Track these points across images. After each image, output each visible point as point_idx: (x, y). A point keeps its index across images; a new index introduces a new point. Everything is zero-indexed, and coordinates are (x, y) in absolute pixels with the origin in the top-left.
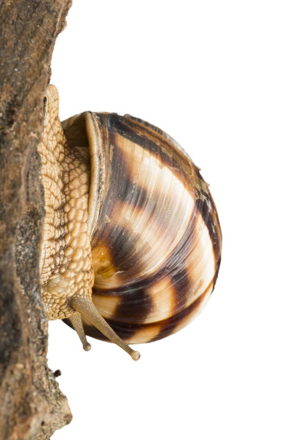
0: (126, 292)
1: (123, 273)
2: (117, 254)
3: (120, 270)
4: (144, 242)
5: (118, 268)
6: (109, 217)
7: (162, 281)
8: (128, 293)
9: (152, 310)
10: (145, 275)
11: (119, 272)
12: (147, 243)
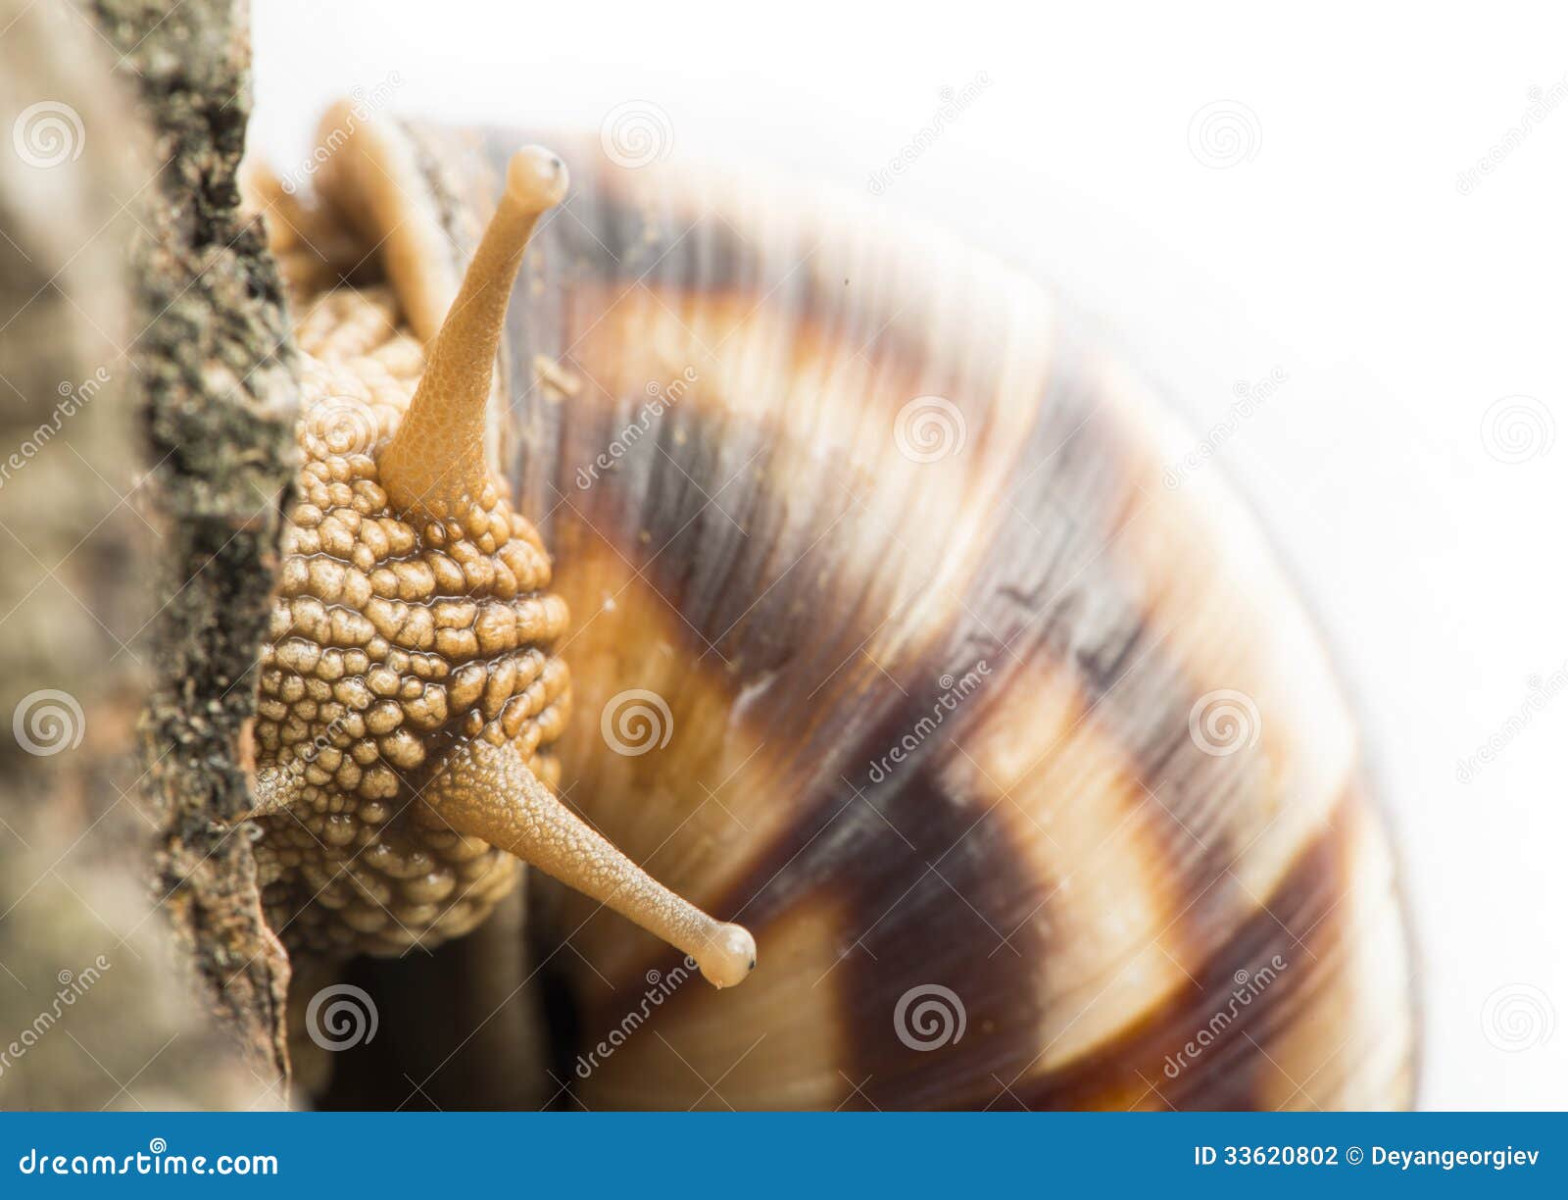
0: (844, 834)
1: (774, 692)
2: (690, 573)
3: (749, 675)
4: (820, 450)
5: (732, 666)
6: (565, 364)
7: (1020, 688)
8: (858, 835)
9: (1044, 929)
10: (903, 654)
11: (749, 695)
12: (837, 456)
